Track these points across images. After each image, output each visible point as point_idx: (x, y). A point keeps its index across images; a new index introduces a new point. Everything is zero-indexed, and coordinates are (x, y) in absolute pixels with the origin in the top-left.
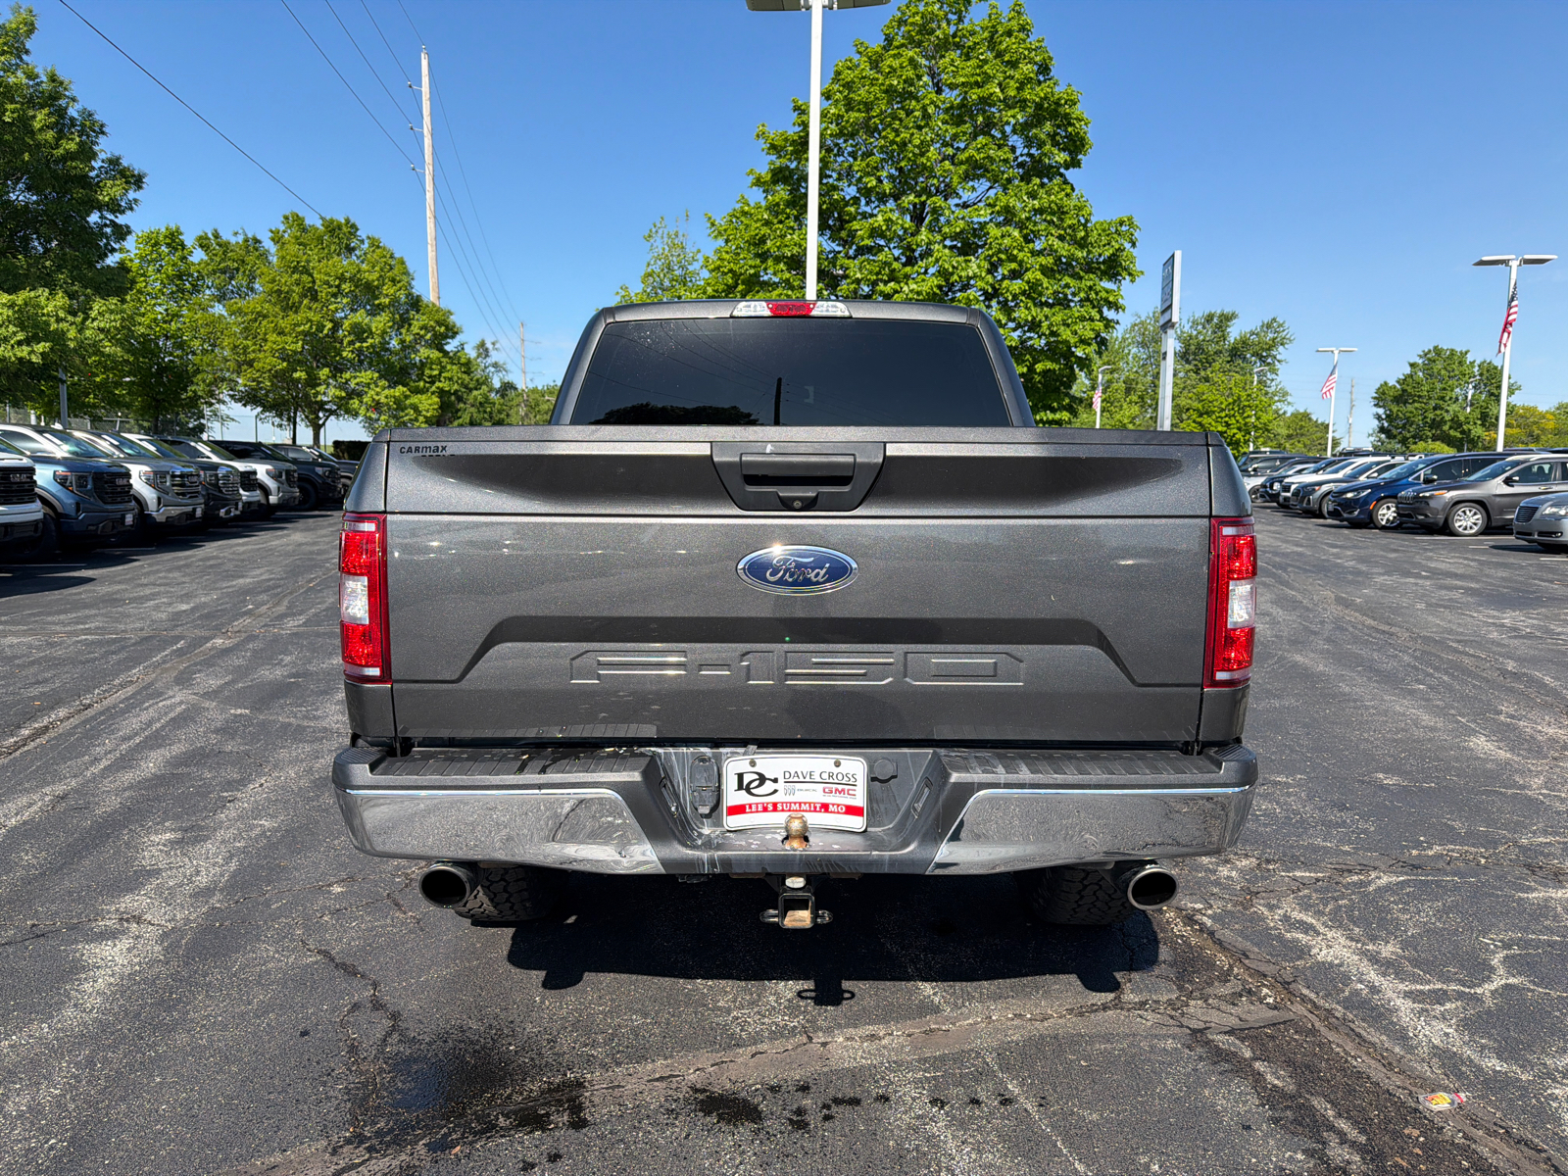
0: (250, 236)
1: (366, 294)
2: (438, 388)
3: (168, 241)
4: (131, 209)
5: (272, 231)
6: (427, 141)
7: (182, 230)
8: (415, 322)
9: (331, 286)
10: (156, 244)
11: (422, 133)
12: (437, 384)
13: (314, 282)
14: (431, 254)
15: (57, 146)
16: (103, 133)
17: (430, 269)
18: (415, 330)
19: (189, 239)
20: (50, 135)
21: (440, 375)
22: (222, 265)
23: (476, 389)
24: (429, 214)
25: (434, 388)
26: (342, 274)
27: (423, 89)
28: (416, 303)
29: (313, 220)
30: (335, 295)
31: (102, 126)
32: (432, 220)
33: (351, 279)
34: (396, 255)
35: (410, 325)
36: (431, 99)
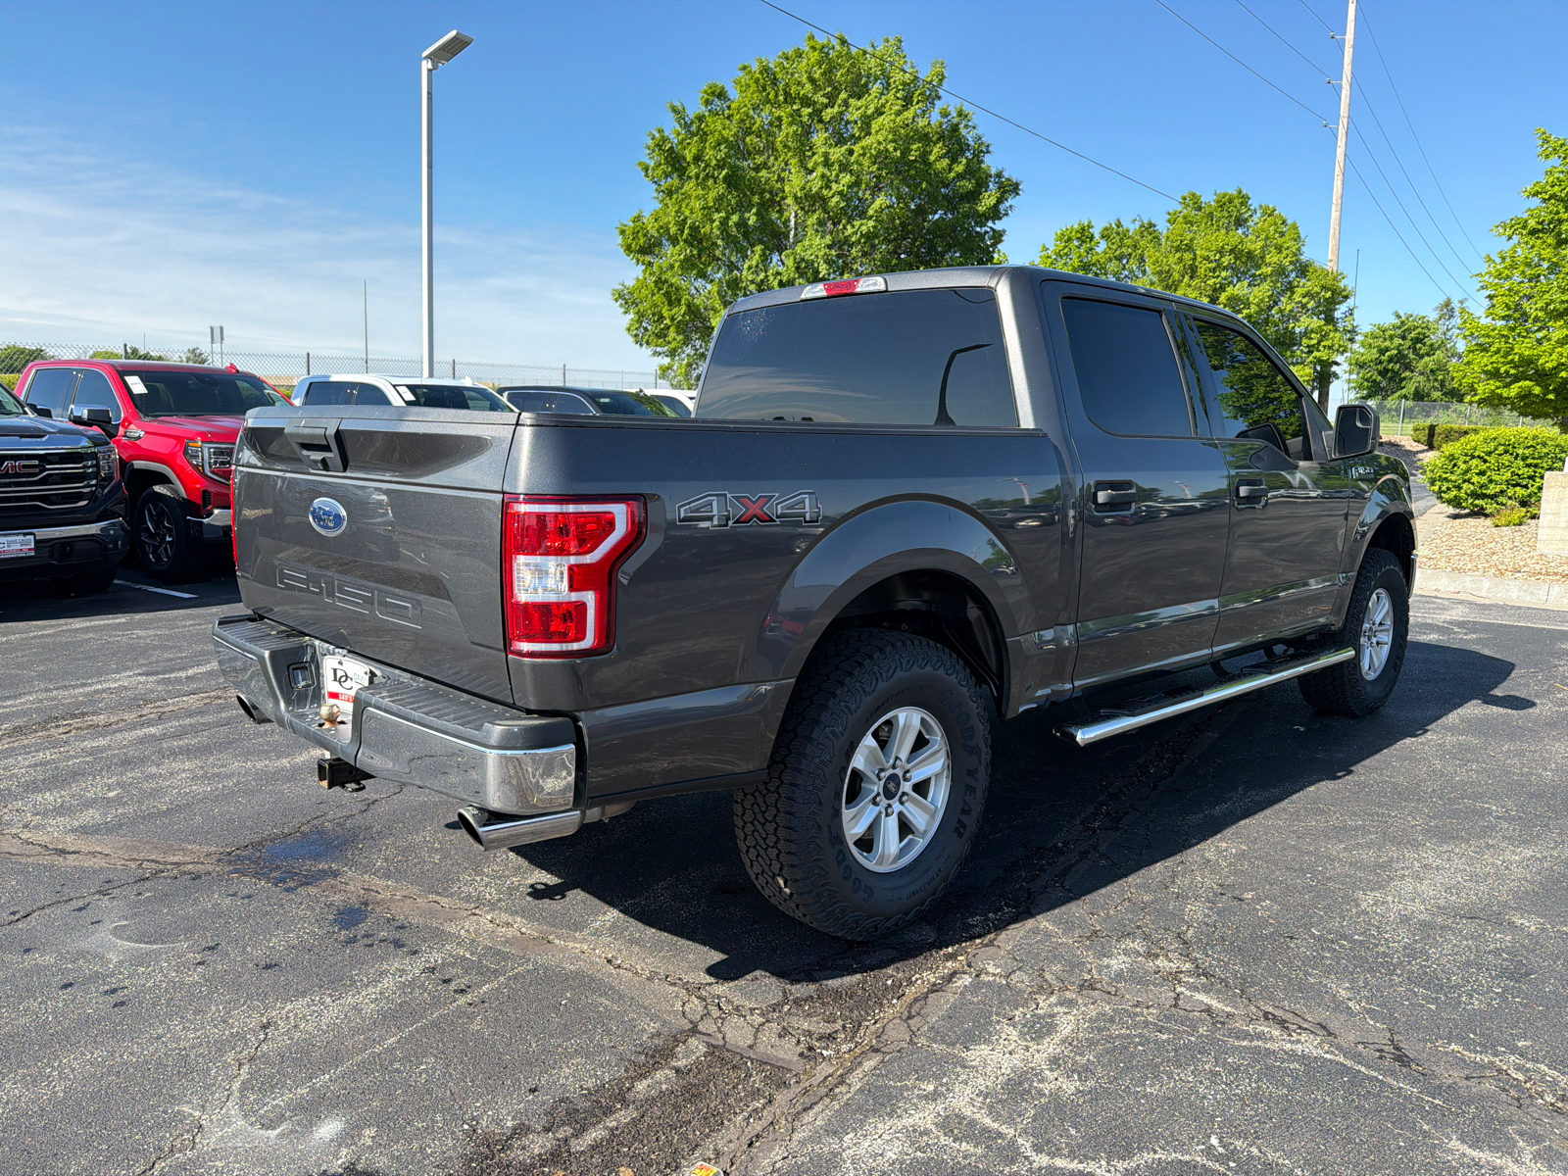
0: (1145, 222)
1: (1246, 263)
2: (1315, 358)
3: (1079, 235)
4: (1007, 214)
5: (1169, 214)
6: (1345, 92)
7: (1093, 224)
8: (1299, 290)
9: (1211, 262)
10: (1070, 239)
11: (1341, 86)
12: (1316, 354)
13: (1195, 259)
14: (1335, 214)
15: (950, 170)
16: (988, 152)
17: (1332, 231)
18: (1297, 297)
19: (1096, 232)
20: (945, 162)
21: (1319, 343)
22: (1118, 252)
23: (1428, 355)
24: (1338, 171)
25: (1311, 358)
26: (1223, 247)
27: (1347, 37)
28: (1303, 270)
29: (1208, 198)
30: (1214, 270)
31: (988, 146)
32: (1341, 177)
33: (1232, 251)
34: (1289, 222)
35: (1293, 293)
36: (1354, 46)
